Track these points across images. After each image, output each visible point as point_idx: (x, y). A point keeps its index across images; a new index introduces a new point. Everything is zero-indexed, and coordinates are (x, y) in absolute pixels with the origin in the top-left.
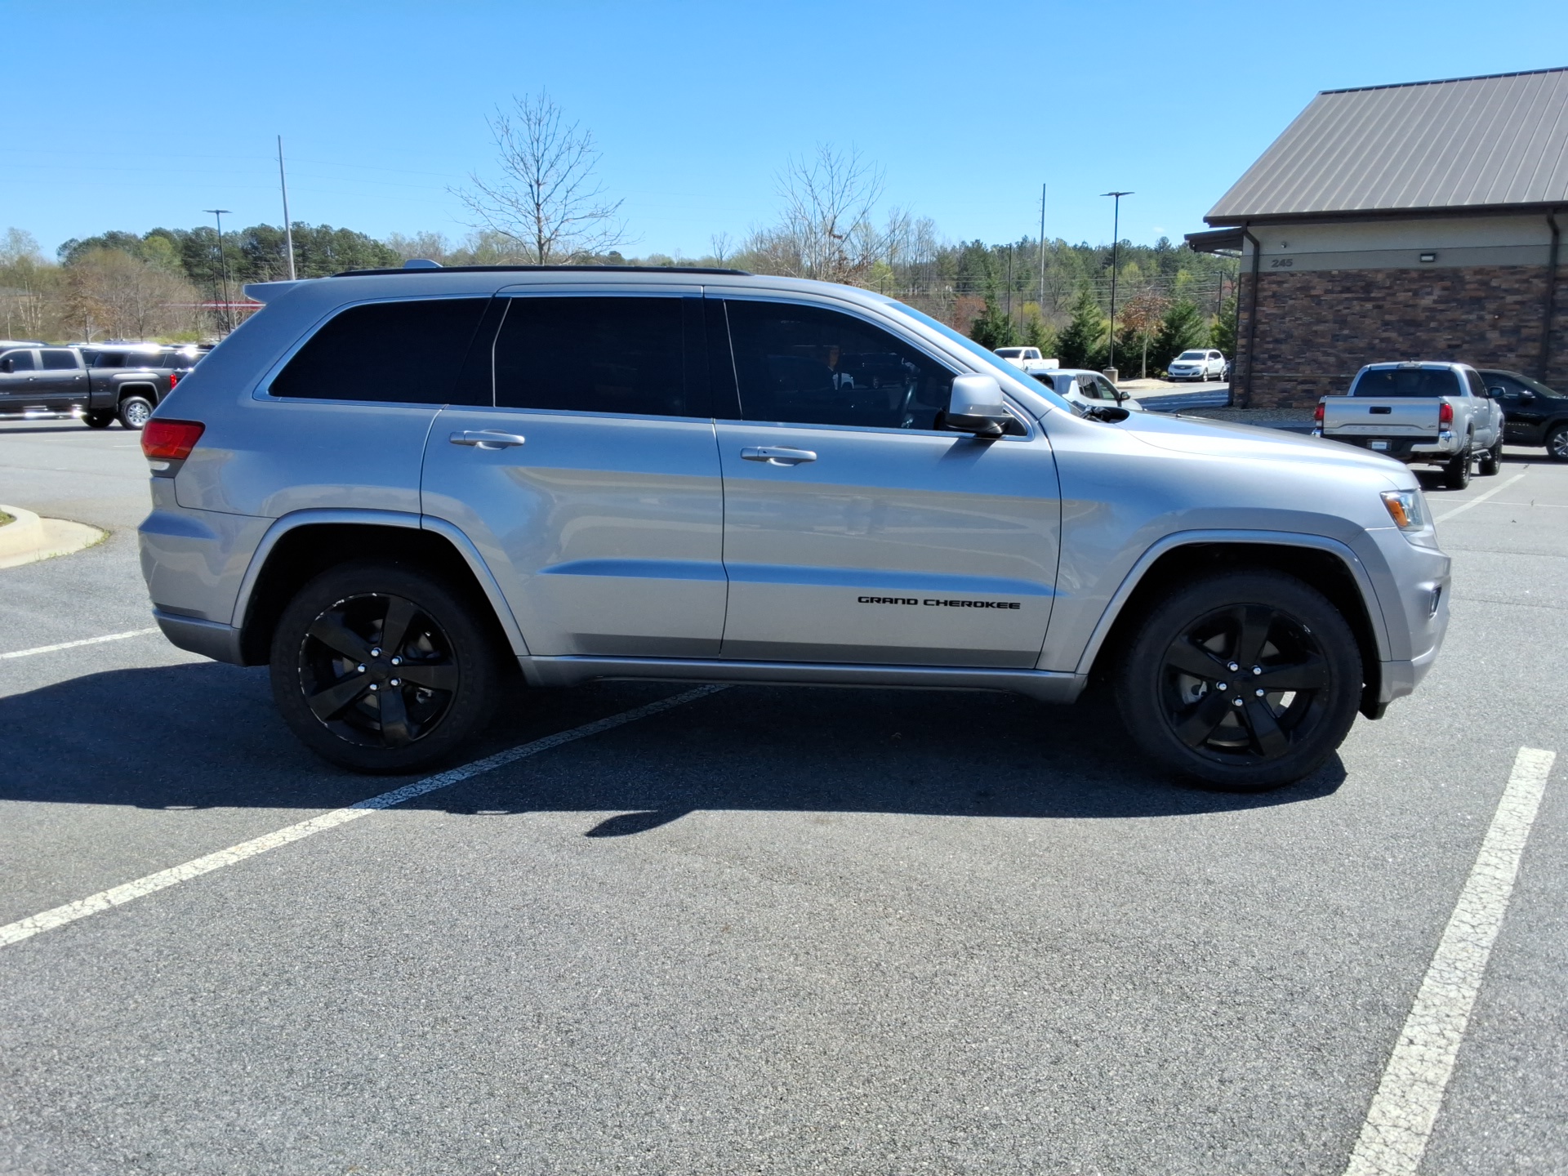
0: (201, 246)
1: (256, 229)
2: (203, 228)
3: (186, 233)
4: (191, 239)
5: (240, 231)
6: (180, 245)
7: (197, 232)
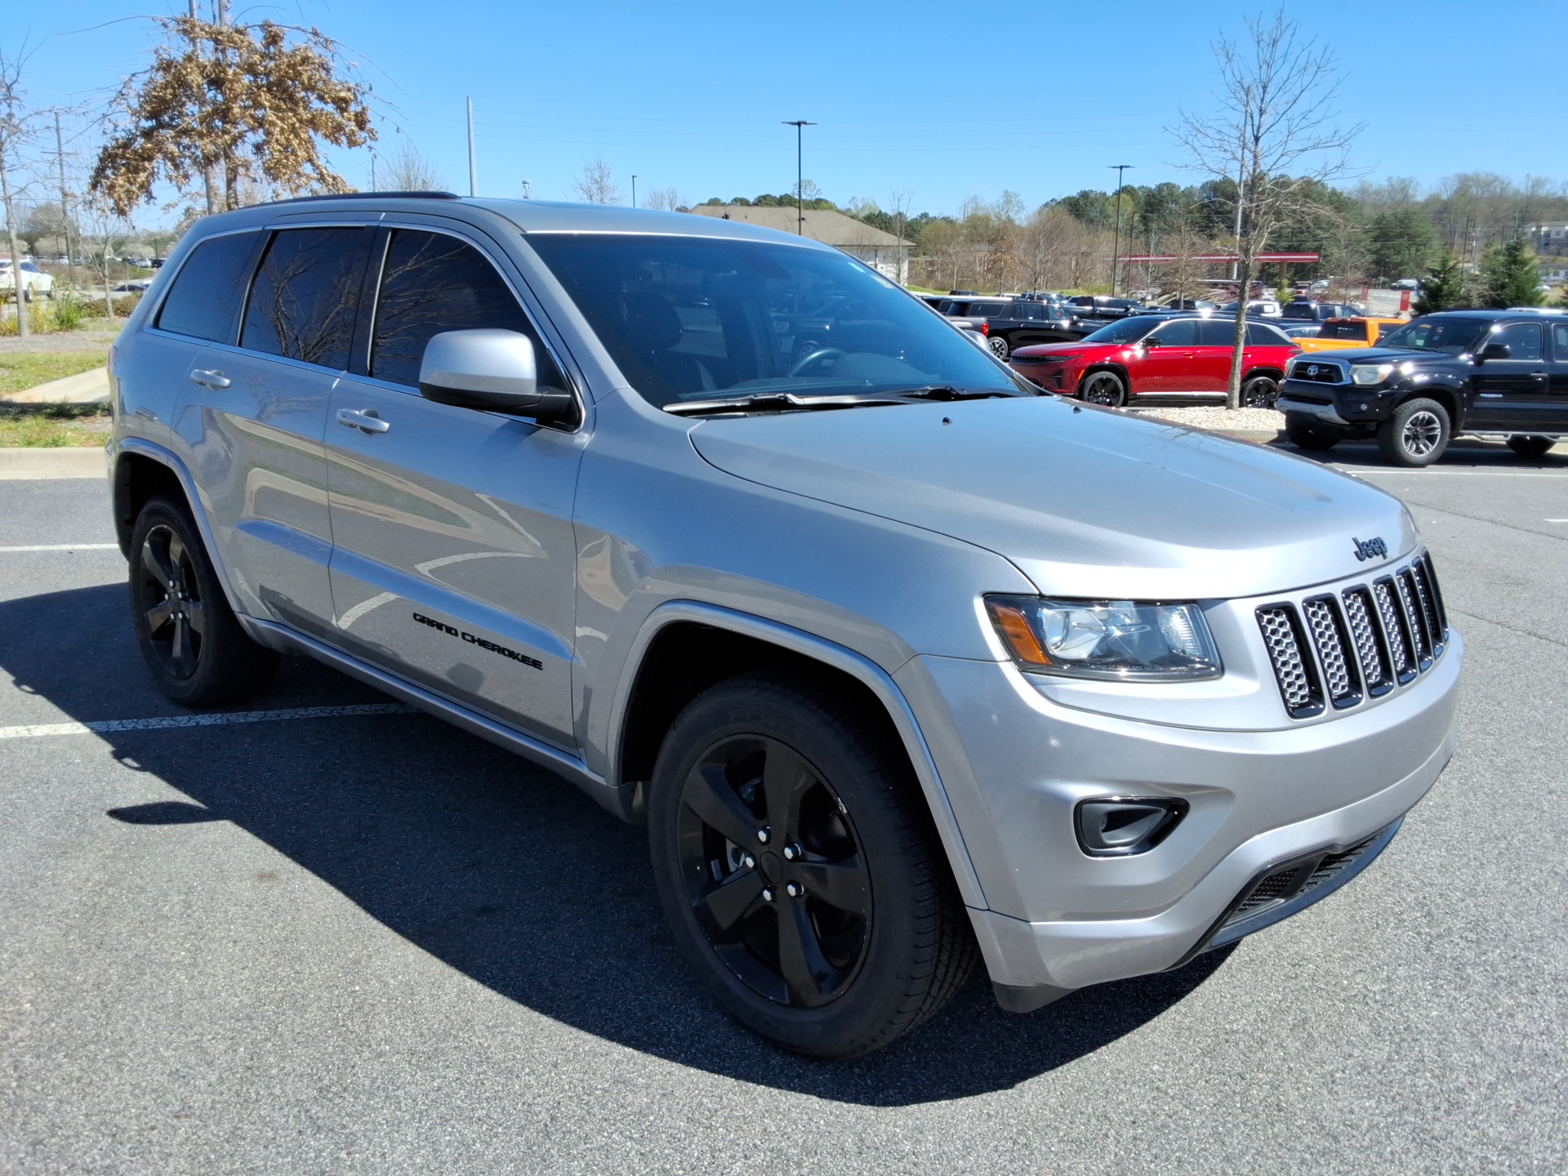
0: (1161, 201)
1: (1216, 183)
2: (1166, 184)
3: (1150, 190)
4: (1154, 196)
5: (1198, 185)
6: (1142, 201)
7: (1160, 188)
